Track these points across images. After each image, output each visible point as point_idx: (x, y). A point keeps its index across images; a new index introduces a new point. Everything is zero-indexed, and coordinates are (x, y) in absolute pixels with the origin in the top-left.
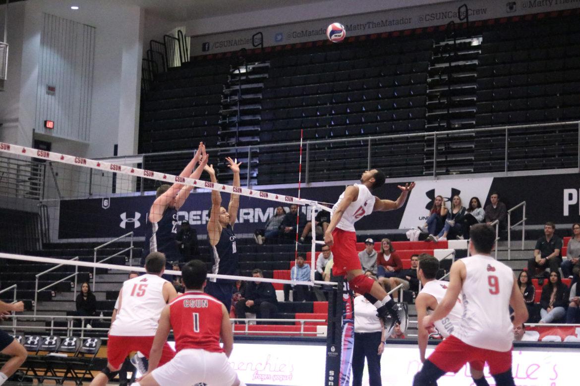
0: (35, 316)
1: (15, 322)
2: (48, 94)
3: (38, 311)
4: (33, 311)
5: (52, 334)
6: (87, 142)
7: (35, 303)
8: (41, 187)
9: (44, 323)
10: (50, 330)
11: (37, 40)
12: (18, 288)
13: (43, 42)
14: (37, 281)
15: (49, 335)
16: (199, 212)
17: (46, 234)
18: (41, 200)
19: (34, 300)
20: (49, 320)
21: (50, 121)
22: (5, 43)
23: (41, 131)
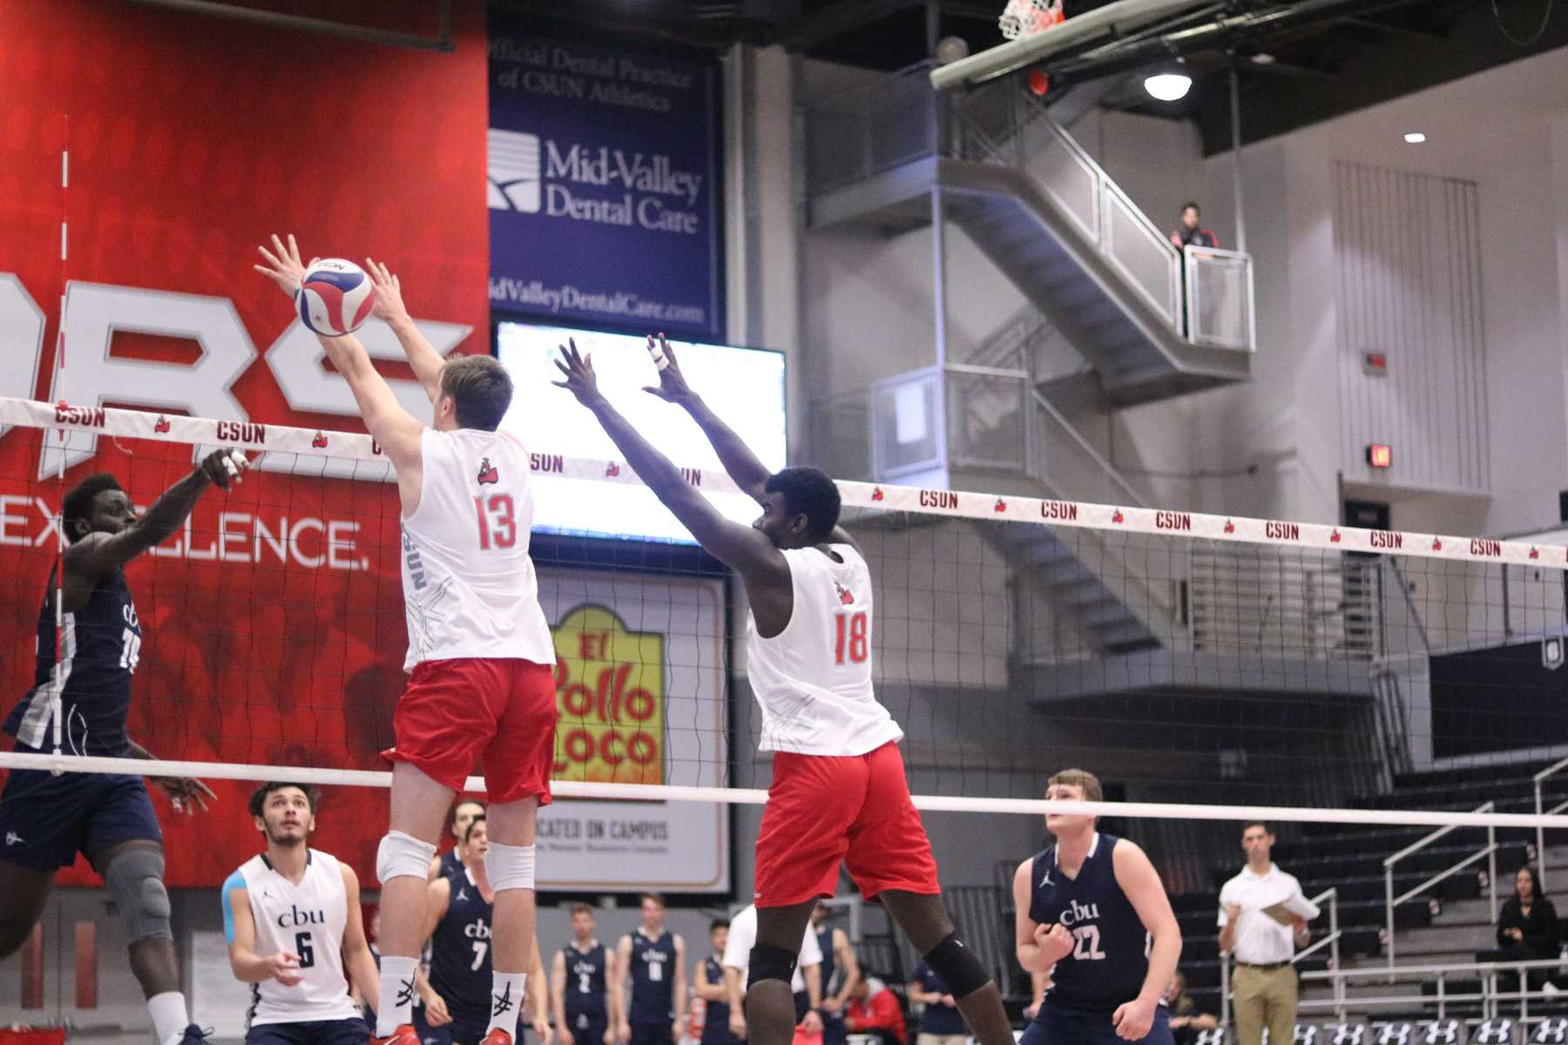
0: (1391, 970)
1: (1340, 989)
2: (1367, 373)
3: (1398, 956)
4: (1385, 956)
5: (1441, 1012)
6: (1484, 491)
7: (1388, 936)
8: (1375, 626)
9: (1418, 988)
10: (1435, 1005)
11: (1324, 234)
12: (1340, 897)
13: (1340, 239)
14: (1389, 877)
15: (1434, 1017)
17: (1398, 748)
18: (1376, 659)
19: (1384, 925)
20: (1430, 979)
21: (1382, 446)
22: (1241, 253)
23: (1359, 475)
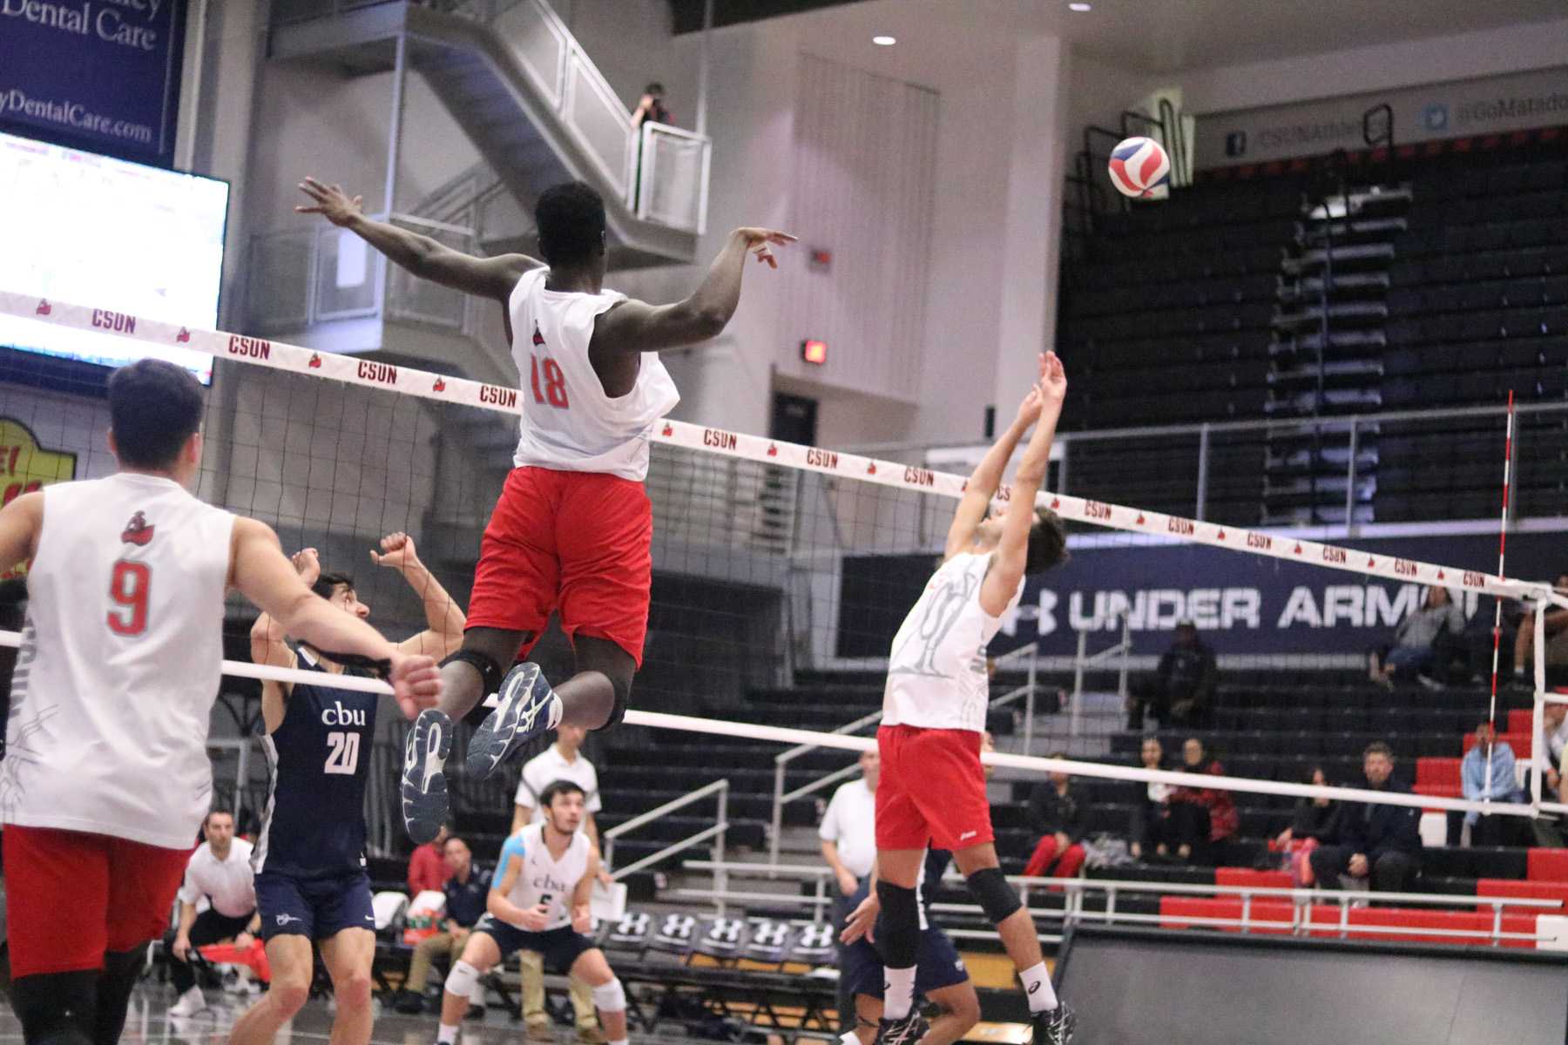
0: (773, 867)
1: (721, 881)
2: (812, 269)
3: (782, 852)
4: (768, 851)
5: (819, 913)
6: (910, 398)
7: (773, 832)
8: (791, 520)
9: (798, 887)
10: (813, 905)
11: (785, 125)
12: (732, 789)
13: (799, 134)
14: (780, 774)
15: (810, 917)
16: (1214, 595)
17: (801, 645)
18: (789, 554)
19: (770, 820)
20: (811, 879)
21: (817, 342)
22: (699, 135)
23: (792, 369)
